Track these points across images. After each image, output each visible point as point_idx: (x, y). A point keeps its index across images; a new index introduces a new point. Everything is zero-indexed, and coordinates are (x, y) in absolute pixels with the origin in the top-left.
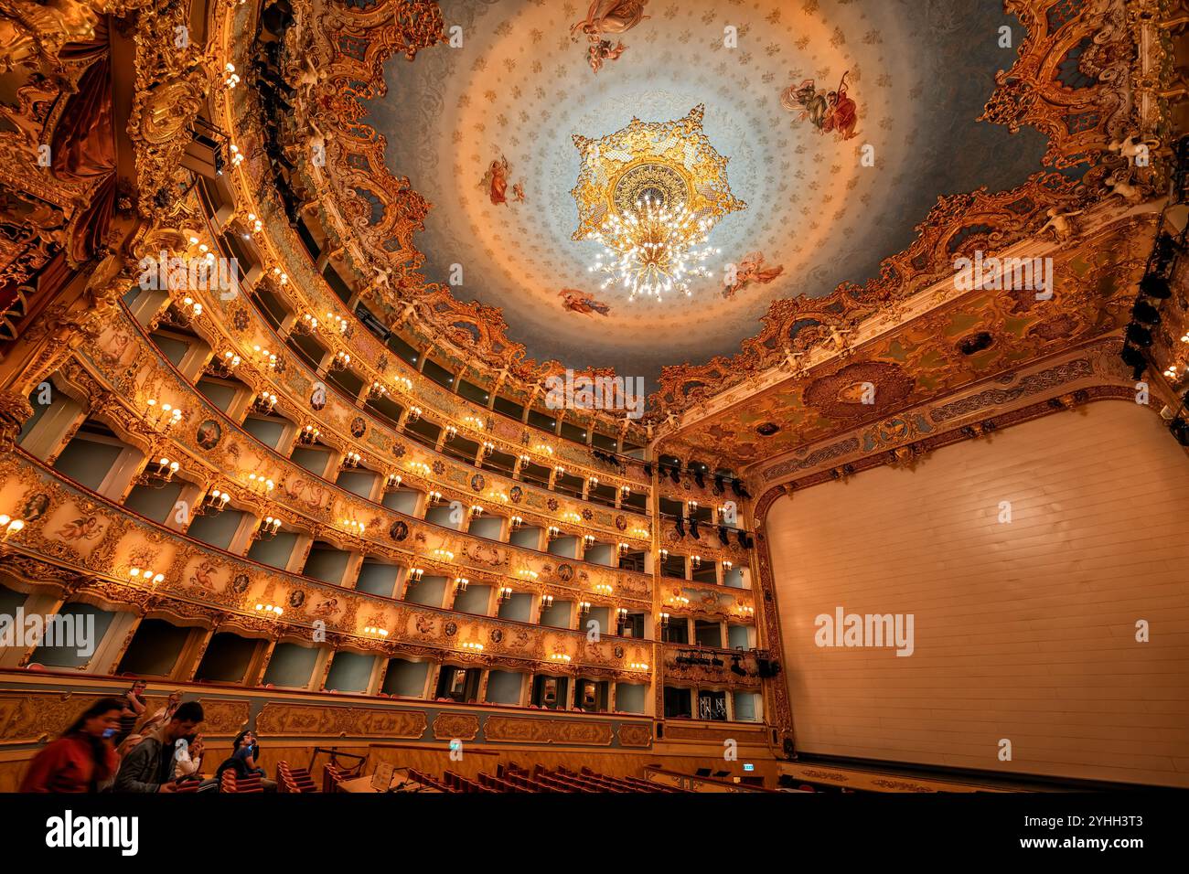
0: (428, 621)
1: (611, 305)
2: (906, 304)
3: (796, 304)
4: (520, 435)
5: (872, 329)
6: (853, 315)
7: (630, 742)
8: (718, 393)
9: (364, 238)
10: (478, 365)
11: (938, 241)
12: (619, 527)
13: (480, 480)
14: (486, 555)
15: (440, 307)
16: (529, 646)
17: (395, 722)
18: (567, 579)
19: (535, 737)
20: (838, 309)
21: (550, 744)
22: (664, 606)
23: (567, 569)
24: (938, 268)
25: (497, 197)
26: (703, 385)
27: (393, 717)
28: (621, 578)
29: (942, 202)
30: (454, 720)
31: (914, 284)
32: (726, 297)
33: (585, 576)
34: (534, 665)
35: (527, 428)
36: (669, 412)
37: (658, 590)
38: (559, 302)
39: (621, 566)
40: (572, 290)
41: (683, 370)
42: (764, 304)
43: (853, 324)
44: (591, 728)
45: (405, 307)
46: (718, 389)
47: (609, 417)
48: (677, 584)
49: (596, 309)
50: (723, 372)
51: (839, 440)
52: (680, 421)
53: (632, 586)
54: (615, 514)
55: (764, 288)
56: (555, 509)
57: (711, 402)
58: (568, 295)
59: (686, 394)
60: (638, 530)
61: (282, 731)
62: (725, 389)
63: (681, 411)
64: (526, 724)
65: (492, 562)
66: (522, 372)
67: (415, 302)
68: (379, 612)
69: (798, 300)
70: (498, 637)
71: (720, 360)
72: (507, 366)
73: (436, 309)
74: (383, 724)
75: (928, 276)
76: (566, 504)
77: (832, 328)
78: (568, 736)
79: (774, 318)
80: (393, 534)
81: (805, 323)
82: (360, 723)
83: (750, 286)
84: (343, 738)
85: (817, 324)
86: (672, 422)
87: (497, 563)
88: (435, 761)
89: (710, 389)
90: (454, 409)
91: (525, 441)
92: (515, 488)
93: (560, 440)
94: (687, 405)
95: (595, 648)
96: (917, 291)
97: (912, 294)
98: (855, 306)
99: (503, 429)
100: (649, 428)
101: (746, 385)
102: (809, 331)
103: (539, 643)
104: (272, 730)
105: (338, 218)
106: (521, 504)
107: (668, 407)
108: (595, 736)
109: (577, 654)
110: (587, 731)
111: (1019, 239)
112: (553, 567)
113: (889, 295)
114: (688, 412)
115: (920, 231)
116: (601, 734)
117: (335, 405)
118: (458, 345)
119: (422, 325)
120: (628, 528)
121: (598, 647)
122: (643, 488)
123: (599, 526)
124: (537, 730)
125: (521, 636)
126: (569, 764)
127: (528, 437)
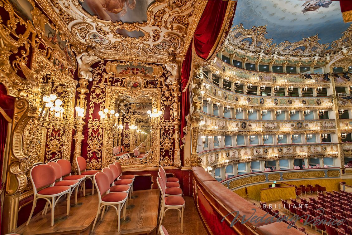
0: (259, 150)
4: (272, 78)
7: (332, 176)
10: (250, 54)
12: (318, 104)
13: (262, 100)
14: (271, 126)
16: (291, 151)
17: (258, 178)
18: (301, 127)
19: (298, 177)
21: (304, 178)
22: (341, 130)
23: (300, 124)
28: (321, 123)
30: (273, 175)
33: (307, 125)
34: (294, 156)
35: (274, 74)
37: (338, 124)
39: (320, 118)
44: (317, 173)
47: (307, 58)
48: (347, 121)
53: (326, 125)
54: (316, 99)
56: (291, 103)
60: (326, 103)
61: (234, 187)
64: (295, 174)
65: (273, 127)
66: (268, 51)
68: (246, 151)
70: (281, 150)
74: (255, 179)
76: (295, 100)
78: (309, 176)
82: (249, 180)
84: (247, 185)
87: (275, 127)
88: (278, 191)
90: (247, 76)
91: (275, 80)
92: (275, 99)
93: (288, 75)
95: (315, 149)
99: (265, 78)
103: (294, 150)
106: (278, 105)
108: (319, 175)
109: (308, 152)
110: (316, 174)
112: (295, 124)
116: (321, 175)
118: (243, 49)
119: (230, 46)
120: (322, 103)
121: (316, 148)
122: (326, 85)
123: (309, 105)
124: (299, 175)
125: (288, 149)
126: (311, 183)
127: (275, 78)
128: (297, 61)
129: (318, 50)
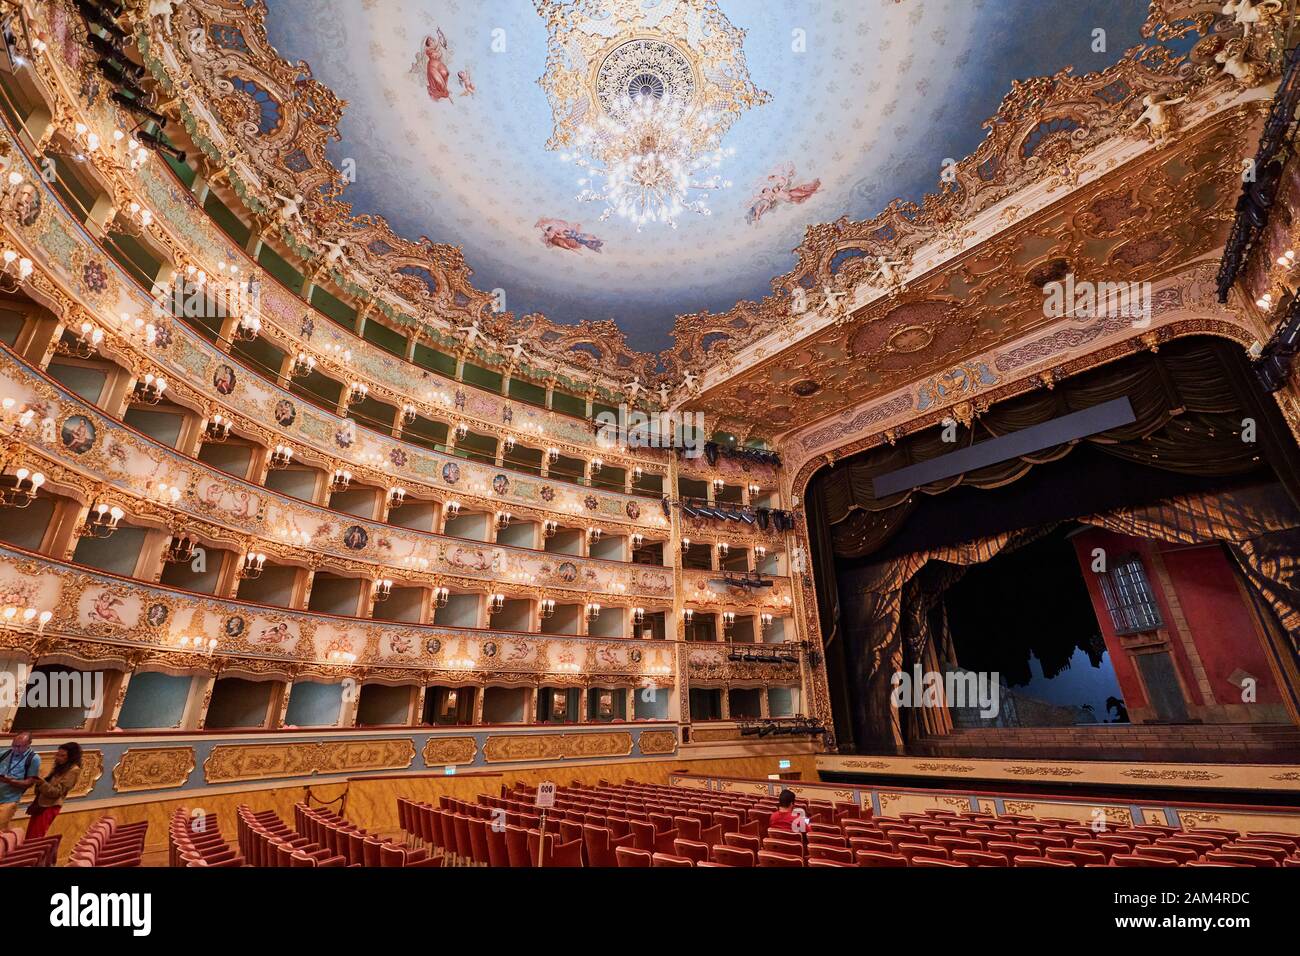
0: (404, 639)
1: (604, 238)
2: (970, 226)
3: (837, 230)
4: (500, 411)
5: (929, 257)
6: (905, 243)
7: (653, 750)
8: (746, 346)
9: (255, 152)
10: (436, 323)
11: (1010, 142)
12: (630, 515)
13: (453, 469)
14: (469, 559)
15: (377, 248)
16: (530, 658)
17: (376, 753)
18: (571, 579)
19: (544, 754)
20: (888, 234)
21: (564, 760)
22: (687, 601)
23: (570, 568)
24: (1010, 177)
25: (438, 90)
26: (727, 337)
27: (374, 748)
28: (635, 573)
29: (1016, 89)
30: (447, 744)
31: (982, 198)
32: (749, 223)
33: (592, 575)
34: (538, 678)
35: (508, 402)
36: (686, 373)
37: (679, 584)
38: (536, 235)
39: (636, 560)
40: (552, 219)
41: (701, 320)
42: (797, 230)
43: (906, 253)
44: (608, 739)
45: (328, 249)
46: (745, 342)
47: (613, 383)
48: (702, 576)
49: (586, 243)
50: (751, 321)
51: (889, 397)
52: (700, 382)
53: (648, 582)
54: (625, 500)
55: (798, 209)
56: (551, 499)
57: (736, 359)
58: (547, 227)
59: (706, 349)
60: (652, 518)
61: (239, 775)
62: (754, 341)
63: (701, 371)
64: (533, 741)
65: (479, 567)
66: (497, 330)
67: (342, 242)
68: (342, 634)
69: (840, 225)
70: (493, 650)
71: (746, 305)
72: (476, 324)
73: (372, 250)
74: (363, 756)
75: (996, 188)
76: (564, 493)
77: (881, 259)
78: (581, 749)
79: (811, 248)
80: (348, 542)
81: (849, 254)
82: (334, 758)
83: (779, 207)
84: (317, 775)
85: (863, 254)
86: (691, 385)
87: (483, 567)
88: (428, 788)
89: (735, 342)
90: (412, 383)
91: (508, 417)
92: (499, 476)
93: (552, 414)
94: (708, 363)
95: (608, 654)
96: (983, 208)
97: (977, 212)
98: (909, 230)
99: (478, 403)
100: (663, 393)
101: (779, 335)
102: (853, 264)
103: (541, 653)
104: (226, 775)
105: (213, 123)
107: (685, 367)
108: (613, 747)
109: (587, 663)
110: (604, 742)
111: (1108, 137)
112: (553, 567)
113: (950, 214)
114: (710, 372)
115: (989, 129)
116: (620, 745)
117: (249, 386)
118: (408, 297)
119: (355, 273)
120: (641, 516)
121: (612, 652)
122: (658, 467)
123: (605, 515)
124: (545, 747)
125: (520, 647)
126: (584, 778)
127: (511, 413)
128: (586, 384)
129: (637, 367)
